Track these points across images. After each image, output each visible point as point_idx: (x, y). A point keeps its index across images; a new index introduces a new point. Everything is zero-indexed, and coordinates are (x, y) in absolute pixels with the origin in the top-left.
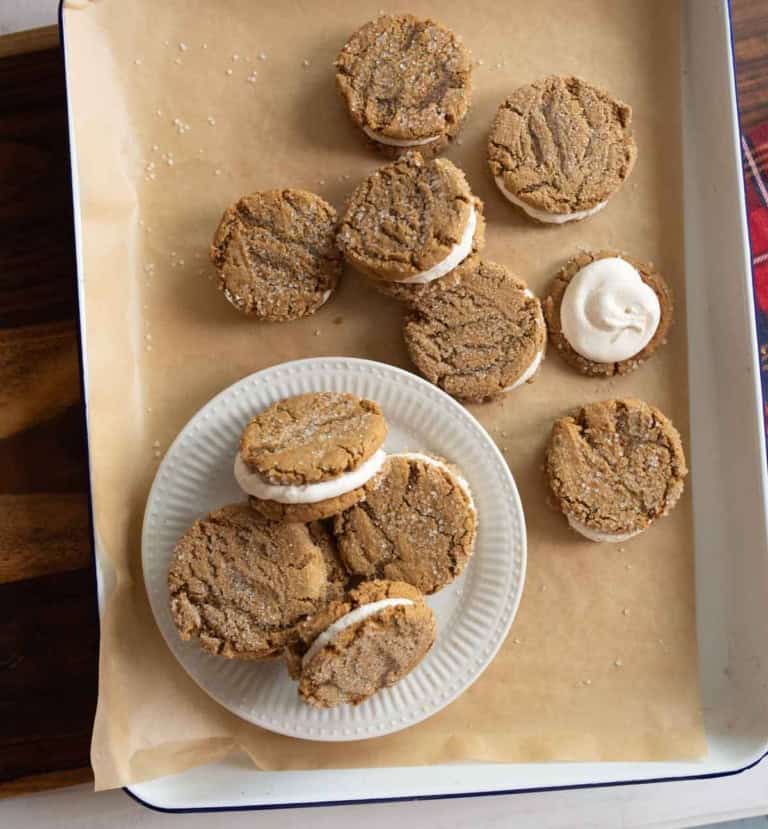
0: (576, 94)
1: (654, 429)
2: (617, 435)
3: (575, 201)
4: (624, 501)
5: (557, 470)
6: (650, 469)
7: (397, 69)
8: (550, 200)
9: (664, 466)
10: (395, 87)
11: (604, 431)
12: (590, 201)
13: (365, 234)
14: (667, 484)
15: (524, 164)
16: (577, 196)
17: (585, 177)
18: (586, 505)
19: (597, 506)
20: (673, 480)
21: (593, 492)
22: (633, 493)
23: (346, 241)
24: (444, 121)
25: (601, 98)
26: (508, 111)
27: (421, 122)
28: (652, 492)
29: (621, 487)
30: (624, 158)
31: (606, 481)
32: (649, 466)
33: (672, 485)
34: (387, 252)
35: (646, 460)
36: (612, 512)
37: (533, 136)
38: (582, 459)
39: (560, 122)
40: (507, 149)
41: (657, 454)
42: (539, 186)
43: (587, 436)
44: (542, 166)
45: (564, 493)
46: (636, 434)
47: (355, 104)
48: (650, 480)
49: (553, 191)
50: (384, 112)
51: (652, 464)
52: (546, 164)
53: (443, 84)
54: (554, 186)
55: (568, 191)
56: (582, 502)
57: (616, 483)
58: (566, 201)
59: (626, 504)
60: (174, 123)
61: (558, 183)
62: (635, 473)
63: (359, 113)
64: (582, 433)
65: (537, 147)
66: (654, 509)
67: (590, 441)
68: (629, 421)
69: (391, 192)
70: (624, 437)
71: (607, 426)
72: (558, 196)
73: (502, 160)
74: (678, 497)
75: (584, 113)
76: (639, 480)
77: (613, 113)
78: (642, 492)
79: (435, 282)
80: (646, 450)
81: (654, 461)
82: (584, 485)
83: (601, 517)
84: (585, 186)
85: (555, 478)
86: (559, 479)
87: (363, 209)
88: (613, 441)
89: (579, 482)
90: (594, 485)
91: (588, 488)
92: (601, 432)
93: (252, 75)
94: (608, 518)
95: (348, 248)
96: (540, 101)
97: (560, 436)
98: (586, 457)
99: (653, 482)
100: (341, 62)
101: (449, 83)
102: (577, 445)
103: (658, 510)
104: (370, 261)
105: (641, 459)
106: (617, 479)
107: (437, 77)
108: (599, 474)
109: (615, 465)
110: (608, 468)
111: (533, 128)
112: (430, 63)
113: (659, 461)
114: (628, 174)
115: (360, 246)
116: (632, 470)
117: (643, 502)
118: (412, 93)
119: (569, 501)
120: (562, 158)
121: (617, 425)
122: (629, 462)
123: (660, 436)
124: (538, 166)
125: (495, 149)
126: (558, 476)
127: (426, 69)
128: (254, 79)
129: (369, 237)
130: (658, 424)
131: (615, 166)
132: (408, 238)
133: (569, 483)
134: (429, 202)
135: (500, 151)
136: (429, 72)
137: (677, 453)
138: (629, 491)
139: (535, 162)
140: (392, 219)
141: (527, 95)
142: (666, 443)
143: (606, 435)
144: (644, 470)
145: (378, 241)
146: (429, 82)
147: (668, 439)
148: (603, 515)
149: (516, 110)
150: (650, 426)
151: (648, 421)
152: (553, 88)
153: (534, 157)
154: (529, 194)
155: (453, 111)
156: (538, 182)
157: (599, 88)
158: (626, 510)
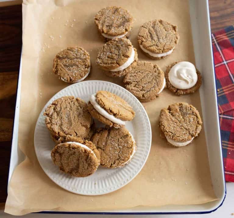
0: (162, 23)
1: (191, 110)
2: (180, 112)
3: (163, 49)
4: (184, 131)
5: (162, 123)
6: (191, 122)
7: (111, 18)
8: (156, 49)
9: (195, 121)
10: (111, 22)
11: (176, 111)
12: (167, 49)
13: (103, 59)
14: (196, 126)
15: (148, 40)
16: (163, 48)
17: (165, 43)
18: (172, 133)
19: (175, 133)
20: (198, 125)
21: (174, 129)
22: (186, 129)
23: (98, 62)
24: (125, 30)
25: (168, 24)
26: (143, 28)
27: (118, 30)
28: (192, 128)
29: (182, 127)
30: (176, 39)
31: (178, 126)
32: (190, 121)
33: (198, 126)
34: (110, 62)
35: (189, 119)
36: (180, 135)
37: (150, 33)
38: (170, 119)
39: (157, 30)
40: (143, 37)
41: (192, 118)
42: (152, 46)
43: (171, 113)
44: (153, 41)
45: (165, 130)
46: (186, 112)
47: (100, 27)
48: (191, 125)
49: (156, 47)
50: (108, 29)
51: (191, 120)
52: (154, 40)
53: (124, 22)
54: (157, 45)
55: (161, 47)
56: (171, 132)
57: (181, 126)
58: (160, 49)
59: (184, 132)
60: (50, 37)
61: (158, 45)
62: (186, 123)
63: (101, 29)
64: (169, 112)
65: (151, 36)
66: (193, 134)
67: (172, 114)
68: (183, 108)
69: (110, 48)
70: (182, 113)
71: (177, 110)
72: (158, 48)
73: (142, 39)
74: (200, 130)
75: (164, 28)
76: (188, 125)
77: (172, 28)
78: (189, 129)
79: (124, 70)
80: (189, 116)
81: (192, 120)
82: (171, 127)
83: (177, 136)
84: (165, 45)
85: (162, 125)
86: (163, 126)
87: (102, 53)
88: (179, 114)
89: (169, 126)
90: (174, 127)
91: (172, 128)
92: (175, 112)
93: (72, 25)
94: (179, 137)
95: (99, 63)
96: (152, 25)
97: (163, 113)
98: (171, 119)
99: (192, 126)
100: (96, 17)
101: (126, 21)
102: (168, 116)
103: (194, 134)
104: (105, 65)
105: (188, 119)
106: (181, 125)
107: (123, 20)
108: (175, 124)
109: (180, 121)
110: (178, 122)
111: (150, 31)
112: (121, 17)
113: (193, 119)
114: (177, 42)
115: (102, 62)
116: (185, 122)
117: (189, 132)
118: (116, 24)
119: (167, 132)
120: (159, 39)
121: (180, 109)
122: (184, 120)
123: (193, 112)
124: (152, 41)
125: (140, 37)
126: (163, 124)
127: (120, 18)
128: (72, 26)
129: (104, 60)
130: (192, 109)
131: (174, 40)
132: (115, 57)
133: (166, 126)
134: (121, 48)
135: (141, 37)
136: (120, 19)
137: (198, 117)
138: (185, 128)
139: (151, 40)
140: (111, 54)
141: (148, 24)
142: (195, 114)
143: (177, 112)
144: (189, 122)
145: (107, 60)
146: (120, 21)
147: (196, 113)
148: (178, 136)
149: (145, 27)
150: (190, 109)
151: (189, 108)
152: (155, 22)
153: (151, 38)
154: (150, 48)
155: (127, 28)
156: (152, 45)
157: (168, 22)
158: (185, 134)
